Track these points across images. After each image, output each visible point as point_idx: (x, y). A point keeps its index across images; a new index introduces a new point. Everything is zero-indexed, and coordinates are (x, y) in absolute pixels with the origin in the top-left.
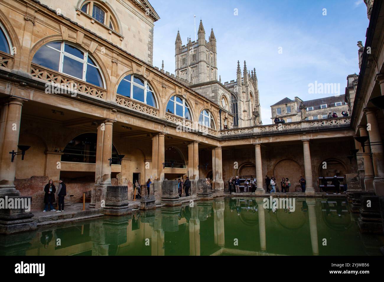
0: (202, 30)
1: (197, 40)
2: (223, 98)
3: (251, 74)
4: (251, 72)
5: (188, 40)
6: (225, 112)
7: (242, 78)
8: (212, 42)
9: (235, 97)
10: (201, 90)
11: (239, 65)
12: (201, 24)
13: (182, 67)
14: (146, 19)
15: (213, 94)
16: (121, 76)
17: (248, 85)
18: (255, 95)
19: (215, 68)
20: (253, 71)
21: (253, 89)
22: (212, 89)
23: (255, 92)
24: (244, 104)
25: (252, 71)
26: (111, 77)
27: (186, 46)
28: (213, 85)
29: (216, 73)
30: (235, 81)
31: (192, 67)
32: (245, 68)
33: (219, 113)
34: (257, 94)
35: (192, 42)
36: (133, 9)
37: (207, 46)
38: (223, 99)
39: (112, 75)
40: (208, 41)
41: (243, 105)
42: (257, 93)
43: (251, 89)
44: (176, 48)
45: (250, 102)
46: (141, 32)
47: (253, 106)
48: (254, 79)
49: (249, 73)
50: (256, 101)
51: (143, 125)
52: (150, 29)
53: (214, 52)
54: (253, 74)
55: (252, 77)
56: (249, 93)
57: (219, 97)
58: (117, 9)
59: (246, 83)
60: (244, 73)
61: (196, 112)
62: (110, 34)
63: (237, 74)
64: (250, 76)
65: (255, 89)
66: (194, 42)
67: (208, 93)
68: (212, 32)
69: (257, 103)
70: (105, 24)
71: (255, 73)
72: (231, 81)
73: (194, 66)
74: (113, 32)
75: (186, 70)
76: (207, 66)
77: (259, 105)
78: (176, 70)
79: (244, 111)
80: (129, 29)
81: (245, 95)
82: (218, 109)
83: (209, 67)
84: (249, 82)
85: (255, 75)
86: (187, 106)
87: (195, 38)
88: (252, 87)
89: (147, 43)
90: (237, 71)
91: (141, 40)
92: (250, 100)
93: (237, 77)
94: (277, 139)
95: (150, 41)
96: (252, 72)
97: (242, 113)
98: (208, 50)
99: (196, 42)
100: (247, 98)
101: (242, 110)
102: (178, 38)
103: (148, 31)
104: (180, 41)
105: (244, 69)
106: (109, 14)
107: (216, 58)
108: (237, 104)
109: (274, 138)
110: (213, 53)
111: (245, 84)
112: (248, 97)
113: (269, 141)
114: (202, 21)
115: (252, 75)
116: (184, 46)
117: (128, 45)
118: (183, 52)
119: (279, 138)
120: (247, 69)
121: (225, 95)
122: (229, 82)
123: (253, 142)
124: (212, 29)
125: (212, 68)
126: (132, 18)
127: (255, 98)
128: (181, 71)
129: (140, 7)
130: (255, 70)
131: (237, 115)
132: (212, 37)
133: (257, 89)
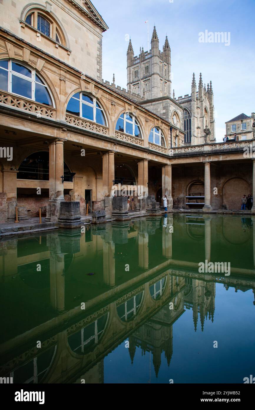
0: (155, 38)
1: (150, 50)
2: (175, 114)
3: (207, 87)
4: (206, 85)
5: (140, 50)
6: (176, 129)
7: (197, 92)
8: (167, 52)
9: (189, 113)
10: (152, 107)
11: (194, 78)
12: (155, 31)
13: (134, 80)
14: (94, 30)
15: (164, 111)
16: (69, 95)
17: (202, 100)
18: (210, 111)
19: (169, 81)
20: (210, 85)
21: (208, 104)
22: (163, 105)
23: (210, 107)
24: (197, 119)
25: (208, 84)
26: (59, 96)
27: (138, 57)
28: (164, 101)
29: (170, 86)
30: (190, 95)
31: (145, 81)
32: (201, 81)
33: (169, 131)
34: (212, 110)
35: (144, 52)
36: (80, 19)
37: (160, 56)
38: (175, 116)
39: (60, 94)
40: (162, 51)
41: (197, 121)
42: (212, 108)
43: (206, 104)
44: (127, 60)
45: (204, 118)
46: (89, 45)
47: (207, 122)
48: (209, 93)
49: (205, 86)
50: (211, 117)
51: (92, 143)
52: (99, 41)
53: (168, 63)
54: (209, 87)
55: (208, 91)
56: (204, 109)
57: (170, 114)
58: (62, 19)
59: (201, 97)
60: (199, 86)
61: (146, 130)
62: (57, 48)
63: (192, 87)
64: (206, 90)
65: (211, 104)
66: (147, 52)
67: (159, 110)
68: (167, 40)
69: (211, 119)
70: (51, 37)
71: (211, 86)
72: (185, 96)
73: (146, 79)
74: (60, 46)
75: (138, 83)
76: (160, 79)
77: (214, 121)
78: (128, 84)
79: (198, 128)
80: (76, 42)
81: (199, 110)
82: (169, 127)
83: (162, 80)
84: (205, 96)
85: (211, 88)
86: (137, 124)
87: (148, 48)
88: (207, 102)
89: (96, 57)
90: (192, 85)
91: (89, 54)
92: (204, 116)
93: (192, 91)
94: (227, 157)
95: (98, 54)
96: (208, 86)
97: (196, 130)
98: (162, 61)
99: (149, 52)
100: (202, 114)
101: (196, 126)
102: (130, 48)
103: (97, 43)
104: (132, 51)
105: (199, 82)
106: (55, 25)
107: (170, 70)
108: (190, 120)
109: (224, 157)
110: (167, 65)
111: (199, 99)
112: (202, 112)
113: (218, 159)
114: (155, 28)
115: (208, 89)
116: (136, 57)
117: (76, 60)
118: (136, 64)
119: (229, 157)
120: (203, 82)
121: (176, 112)
122: (183, 97)
123: (203, 160)
124: (167, 37)
125: (165, 82)
126: (79, 29)
127: (209, 113)
128: (133, 85)
129: (87, 15)
130: (211, 83)
131: (190, 132)
132: (167, 46)
133: (212, 104)
